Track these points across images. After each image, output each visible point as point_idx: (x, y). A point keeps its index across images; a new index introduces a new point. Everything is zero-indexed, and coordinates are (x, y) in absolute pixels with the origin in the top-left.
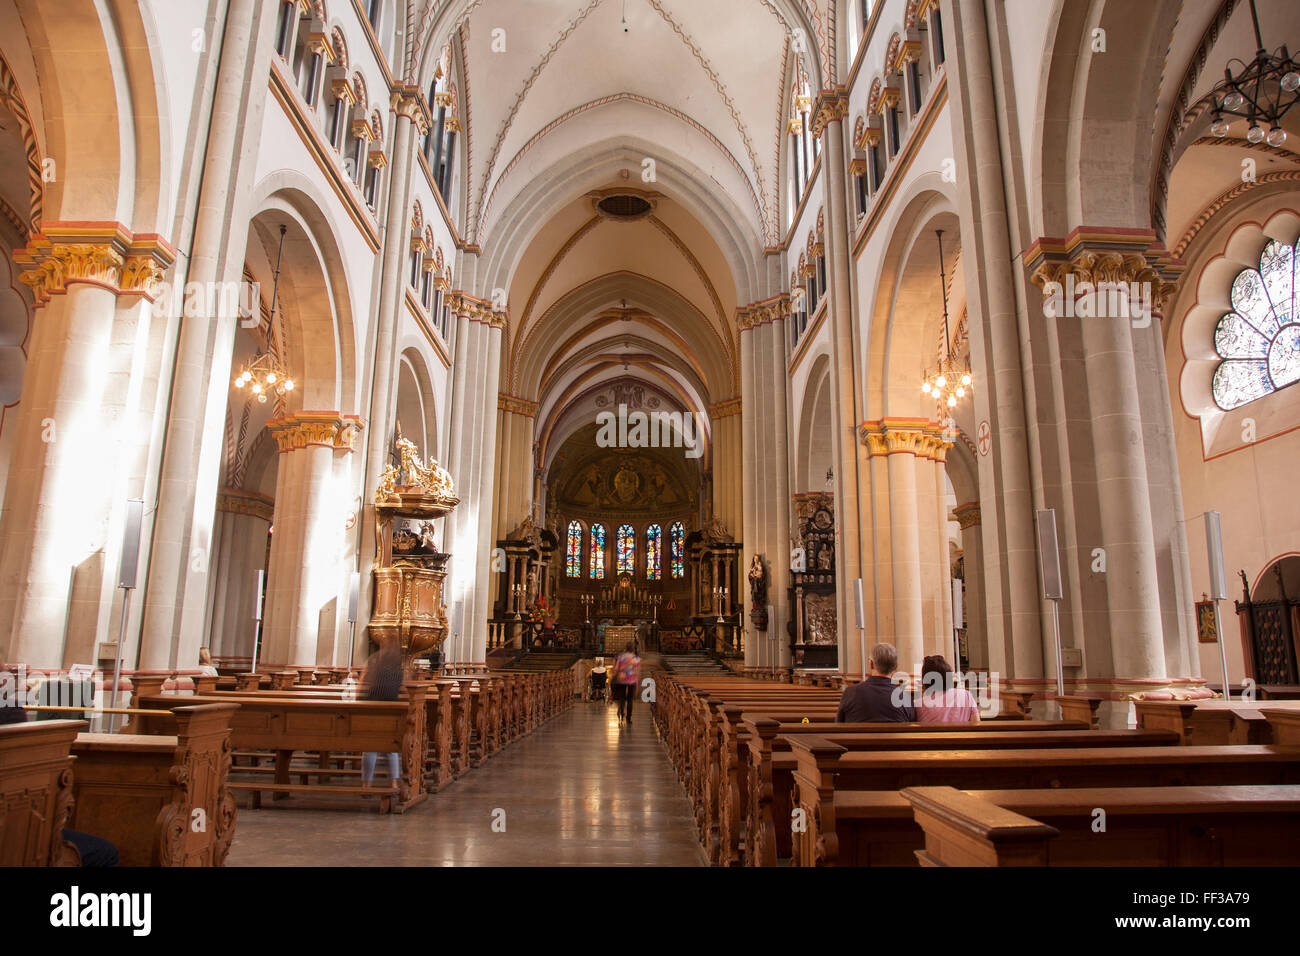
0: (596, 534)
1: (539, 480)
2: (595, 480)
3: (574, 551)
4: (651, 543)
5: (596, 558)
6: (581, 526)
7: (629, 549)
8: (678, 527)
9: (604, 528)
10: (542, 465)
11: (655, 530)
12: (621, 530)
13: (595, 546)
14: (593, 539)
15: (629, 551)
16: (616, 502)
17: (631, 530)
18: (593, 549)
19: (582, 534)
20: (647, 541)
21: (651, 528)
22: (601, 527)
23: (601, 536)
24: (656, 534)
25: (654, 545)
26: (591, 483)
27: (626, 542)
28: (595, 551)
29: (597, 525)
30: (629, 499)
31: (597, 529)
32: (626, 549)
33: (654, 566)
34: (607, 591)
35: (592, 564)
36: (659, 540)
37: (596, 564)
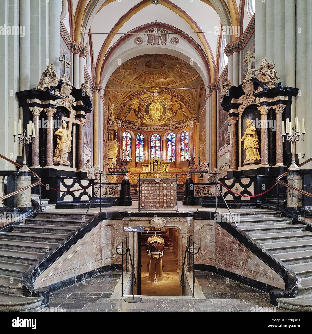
0: (139, 139)
1: (97, 93)
2: (137, 109)
3: (127, 147)
4: (169, 143)
5: (139, 151)
6: (131, 134)
7: (157, 146)
8: (185, 134)
9: (143, 136)
10: (98, 83)
11: (172, 136)
12: (153, 137)
13: (139, 145)
14: (138, 141)
15: (157, 148)
16: (149, 122)
17: (158, 136)
18: (137, 147)
19: (131, 139)
20: (167, 142)
21: (169, 135)
22: (142, 135)
23: (142, 140)
24: (172, 138)
25: (171, 144)
26: (135, 110)
27: (155, 143)
28: (139, 147)
29: (139, 134)
30: (157, 120)
31: (139, 136)
32: (156, 147)
33: (172, 154)
34: (145, 167)
35: (137, 154)
36: (174, 141)
37: (139, 154)
